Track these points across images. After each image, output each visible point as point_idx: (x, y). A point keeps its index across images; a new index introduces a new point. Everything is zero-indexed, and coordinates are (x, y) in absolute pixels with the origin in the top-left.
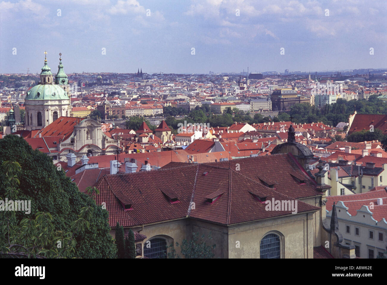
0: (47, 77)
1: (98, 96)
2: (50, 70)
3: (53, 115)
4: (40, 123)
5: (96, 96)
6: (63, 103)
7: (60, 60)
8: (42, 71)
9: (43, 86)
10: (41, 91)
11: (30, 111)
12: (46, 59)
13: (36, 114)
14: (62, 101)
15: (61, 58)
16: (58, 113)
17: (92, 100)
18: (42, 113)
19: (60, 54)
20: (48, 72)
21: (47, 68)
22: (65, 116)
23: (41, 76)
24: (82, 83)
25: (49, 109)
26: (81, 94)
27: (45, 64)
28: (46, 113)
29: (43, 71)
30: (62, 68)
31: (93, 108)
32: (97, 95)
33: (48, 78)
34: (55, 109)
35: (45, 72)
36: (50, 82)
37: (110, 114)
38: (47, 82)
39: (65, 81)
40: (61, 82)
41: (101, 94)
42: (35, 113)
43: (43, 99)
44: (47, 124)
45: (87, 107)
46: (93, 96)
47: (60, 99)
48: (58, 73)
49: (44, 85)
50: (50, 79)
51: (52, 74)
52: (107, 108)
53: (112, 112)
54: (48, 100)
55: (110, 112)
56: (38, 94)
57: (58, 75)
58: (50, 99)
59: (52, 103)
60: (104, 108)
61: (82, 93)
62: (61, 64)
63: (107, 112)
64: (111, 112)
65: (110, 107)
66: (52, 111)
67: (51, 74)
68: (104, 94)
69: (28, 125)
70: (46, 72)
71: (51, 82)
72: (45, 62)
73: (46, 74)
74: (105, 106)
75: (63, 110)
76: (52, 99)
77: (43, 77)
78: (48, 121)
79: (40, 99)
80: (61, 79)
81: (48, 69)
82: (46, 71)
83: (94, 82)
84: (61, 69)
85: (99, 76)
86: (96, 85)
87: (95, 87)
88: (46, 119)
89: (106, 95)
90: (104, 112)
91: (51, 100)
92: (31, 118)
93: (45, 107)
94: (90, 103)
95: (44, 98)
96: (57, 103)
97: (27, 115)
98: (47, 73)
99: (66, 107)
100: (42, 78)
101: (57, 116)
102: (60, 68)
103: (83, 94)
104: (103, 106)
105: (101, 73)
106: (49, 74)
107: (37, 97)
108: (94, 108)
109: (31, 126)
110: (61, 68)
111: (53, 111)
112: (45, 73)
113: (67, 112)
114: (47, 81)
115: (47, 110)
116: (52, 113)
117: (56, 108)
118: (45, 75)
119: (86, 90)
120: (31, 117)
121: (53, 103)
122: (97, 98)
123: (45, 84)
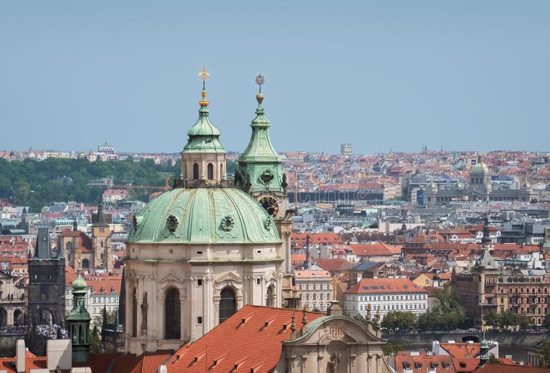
0: (204, 163)
1: (464, 241)
2: (217, 136)
3: (221, 301)
4: (173, 329)
5: (454, 239)
6: (256, 257)
7: (260, 100)
8: (190, 141)
9: (191, 195)
10: (182, 212)
11: (140, 283)
12: (203, 96)
13: (162, 294)
14: (255, 250)
15: (261, 95)
16: (240, 293)
17: (438, 253)
18: (182, 292)
19: (260, 81)
20: (211, 144)
21: (205, 128)
22: (264, 304)
23: (184, 157)
24: (415, 190)
25: (207, 280)
26: (400, 232)
27: (202, 114)
28: (196, 290)
29: (193, 138)
30: (265, 128)
31: (436, 284)
32: (461, 235)
33: (210, 166)
34: (228, 278)
35: (199, 145)
36: (217, 178)
37: (499, 310)
38: (204, 181)
39: (272, 177)
40: (259, 181)
41: (474, 233)
42: (158, 291)
43: (186, 242)
44: (196, 333)
45: (415, 281)
46: (445, 237)
47: (247, 241)
48: (250, 146)
49: (192, 190)
50: (215, 168)
51: (222, 151)
52: (489, 288)
53: (506, 300)
54: (205, 245)
55: (499, 300)
56: (172, 222)
57: (250, 155)
58: (210, 242)
59: (216, 256)
60: (477, 285)
61: (404, 227)
62: (262, 114)
63: (489, 299)
64: (502, 301)
65: (501, 280)
66: (217, 283)
67: (219, 151)
68: (486, 231)
69: (134, 335)
70: (204, 144)
71: (219, 179)
72: (203, 106)
73: (202, 151)
74: (480, 277)
75: (255, 283)
76: (218, 242)
77: (190, 159)
78: (200, 320)
79: (176, 241)
80: (258, 171)
81: (209, 132)
82: (204, 142)
83: (460, 186)
84: (260, 134)
85: (478, 165)
86: (467, 198)
87: (461, 206)
88: (196, 314)
89: (491, 236)
90: (477, 299)
91: (214, 246)
92: (145, 308)
93: (194, 269)
94: (429, 264)
95: (189, 238)
96: (235, 255)
97: (131, 300)
98: (206, 147)
99: (268, 271)
100: (188, 163)
101: (234, 303)
102: (255, 128)
103: (410, 231)
104: (475, 278)
105: (491, 153)
106: (213, 151)
107: (168, 232)
108: (442, 284)
109: (142, 338)
110: (261, 128)
111: (221, 287)
112: (200, 149)
113: (270, 289)
114: (204, 175)
115: (200, 282)
116: (218, 294)
117: (230, 274)
118: (200, 154)
119: (422, 217)
120: (142, 306)
121: (223, 256)
122: (459, 248)
123: (195, 186)
